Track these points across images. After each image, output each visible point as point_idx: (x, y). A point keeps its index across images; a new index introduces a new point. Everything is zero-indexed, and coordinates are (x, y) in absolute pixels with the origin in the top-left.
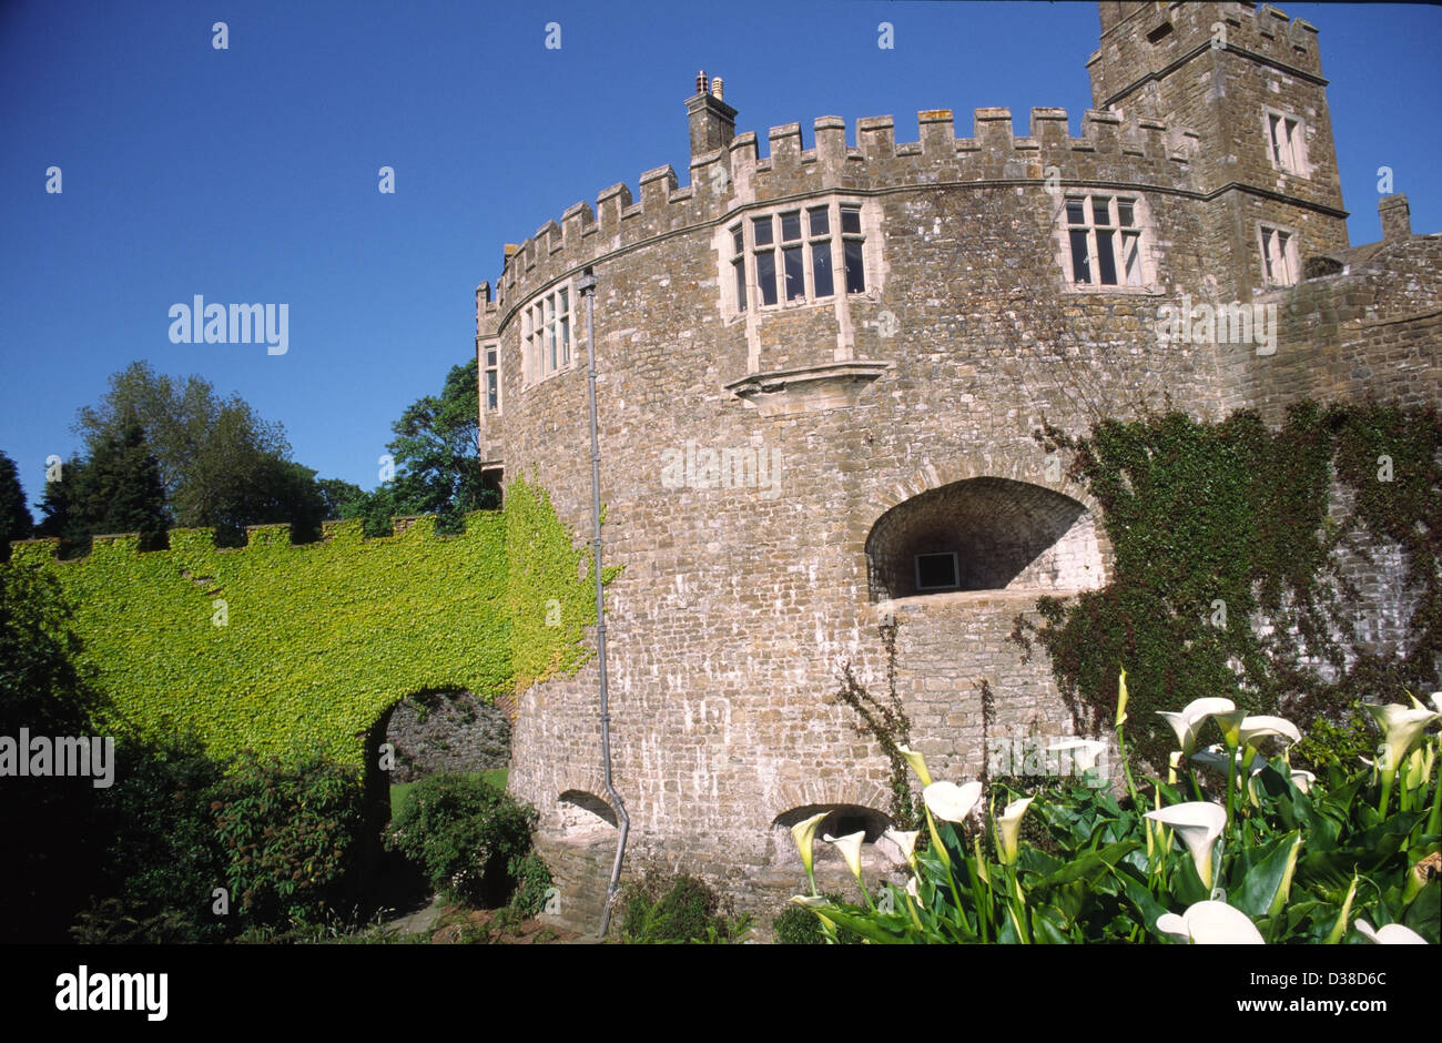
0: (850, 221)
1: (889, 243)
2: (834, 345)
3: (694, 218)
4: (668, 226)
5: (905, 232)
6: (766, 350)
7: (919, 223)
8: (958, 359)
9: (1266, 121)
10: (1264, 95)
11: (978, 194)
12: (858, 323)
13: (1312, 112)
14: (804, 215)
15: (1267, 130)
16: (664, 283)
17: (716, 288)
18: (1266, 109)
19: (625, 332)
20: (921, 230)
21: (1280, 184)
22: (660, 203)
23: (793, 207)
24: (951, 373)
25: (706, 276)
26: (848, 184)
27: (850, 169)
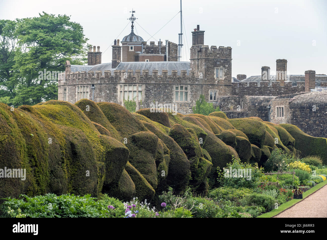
1: (146, 92)
3: (114, 82)
4: (109, 82)
5: (148, 91)
7: (151, 89)
9: (215, 70)
10: (216, 65)
11: (161, 85)
12: (140, 106)
13: (227, 66)
15: (215, 72)
16: (108, 92)
17: (117, 95)
18: (216, 68)
19: (100, 99)
20: (151, 91)
22: (108, 77)
25: (115, 93)
26: (140, 82)
27: (141, 79)
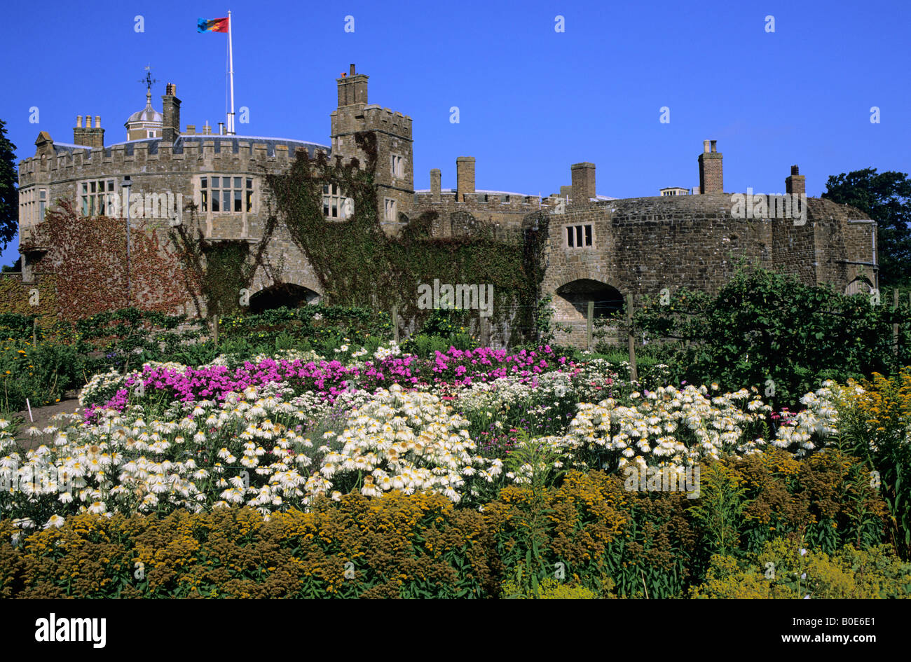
0: (249, 184)
1: (262, 194)
2: (241, 231)
3: (183, 168)
4: (172, 170)
6: (215, 229)
8: (284, 240)
9: (392, 158)
10: (392, 148)
12: (250, 223)
13: (407, 153)
14: (232, 179)
15: (391, 162)
17: (193, 199)
18: (392, 154)
21: (394, 182)
22: (168, 159)
23: (229, 176)
24: (280, 245)
25: (189, 194)
26: (249, 170)
27: (251, 164)
